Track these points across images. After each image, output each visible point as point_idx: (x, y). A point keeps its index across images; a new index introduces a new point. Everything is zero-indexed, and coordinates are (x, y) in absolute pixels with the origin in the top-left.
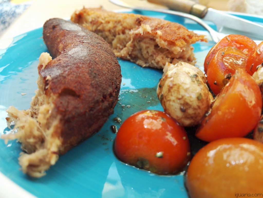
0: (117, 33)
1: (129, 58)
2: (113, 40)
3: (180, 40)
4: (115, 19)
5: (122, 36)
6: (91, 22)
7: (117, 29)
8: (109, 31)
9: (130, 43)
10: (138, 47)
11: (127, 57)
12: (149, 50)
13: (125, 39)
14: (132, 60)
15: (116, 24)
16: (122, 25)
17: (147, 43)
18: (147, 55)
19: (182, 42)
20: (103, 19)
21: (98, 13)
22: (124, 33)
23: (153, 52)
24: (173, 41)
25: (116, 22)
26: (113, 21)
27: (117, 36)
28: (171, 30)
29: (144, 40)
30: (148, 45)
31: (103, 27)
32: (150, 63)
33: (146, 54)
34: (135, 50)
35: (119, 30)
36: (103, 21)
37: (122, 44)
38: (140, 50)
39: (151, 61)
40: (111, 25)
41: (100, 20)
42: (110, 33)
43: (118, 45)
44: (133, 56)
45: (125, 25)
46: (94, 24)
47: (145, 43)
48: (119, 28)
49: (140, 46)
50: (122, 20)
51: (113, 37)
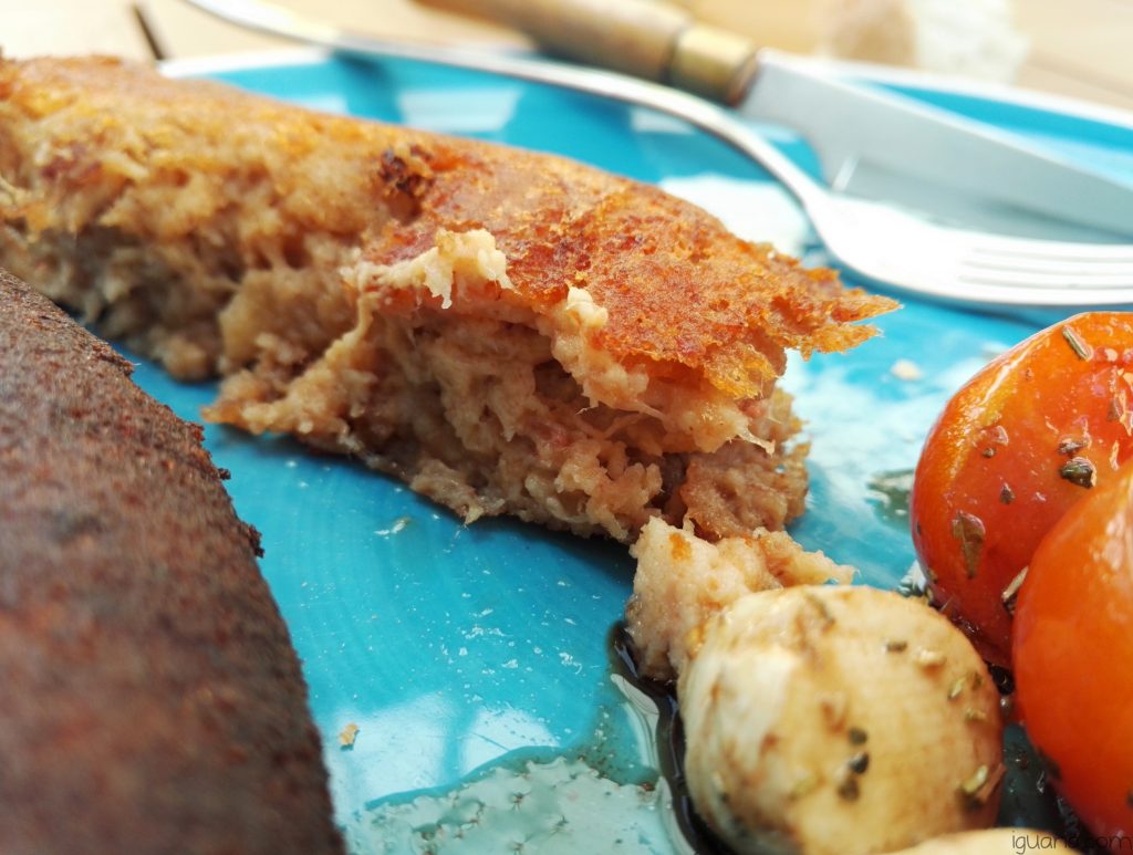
0: (249, 258)
1: (350, 443)
2: (224, 298)
3: (738, 354)
4: (225, 155)
5: (286, 281)
6: (49, 173)
7: (247, 229)
8: (191, 238)
9: (350, 340)
10: (412, 374)
11: (335, 435)
12: (496, 400)
13: (305, 302)
14: (373, 461)
15: (232, 191)
16: (275, 201)
17: (483, 355)
18: (486, 433)
19: (755, 365)
20: (130, 153)
21: (100, 104)
22: (295, 256)
23: (529, 414)
24: (693, 365)
25: (231, 174)
26: (206, 171)
27: (253, 277)
28: (657, 270)
29: (461, 333)
30: (486, 368)
31: (143, 211)
32: (514, 494)
33: (476, 428)
34: (394, 390)
35: (259, 237)
36: (136, 171)
37: (293, 334)
38: (434, 390)
39: (523, 481)
40: (195, 201)
41: (115, 160)
42: (197, 251)
43: (265, 341)
44: (383, 431)
45: (301, 201)
46: (72, 187)
47: (466, 351)
48: (262, 221)
49: (423, 363)
50: (273, 161)
51: (224, 282)
